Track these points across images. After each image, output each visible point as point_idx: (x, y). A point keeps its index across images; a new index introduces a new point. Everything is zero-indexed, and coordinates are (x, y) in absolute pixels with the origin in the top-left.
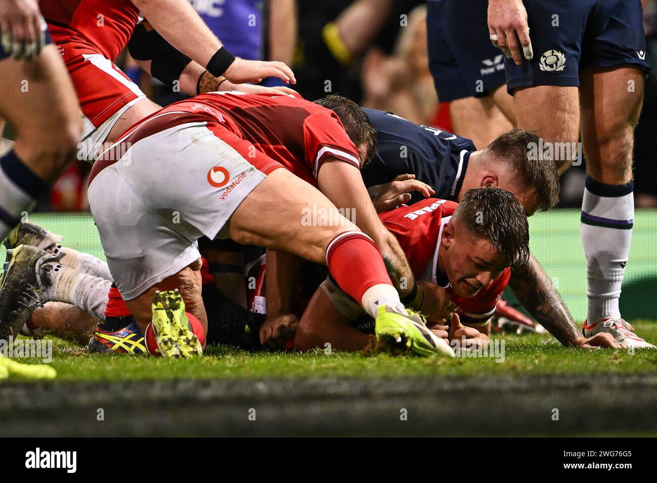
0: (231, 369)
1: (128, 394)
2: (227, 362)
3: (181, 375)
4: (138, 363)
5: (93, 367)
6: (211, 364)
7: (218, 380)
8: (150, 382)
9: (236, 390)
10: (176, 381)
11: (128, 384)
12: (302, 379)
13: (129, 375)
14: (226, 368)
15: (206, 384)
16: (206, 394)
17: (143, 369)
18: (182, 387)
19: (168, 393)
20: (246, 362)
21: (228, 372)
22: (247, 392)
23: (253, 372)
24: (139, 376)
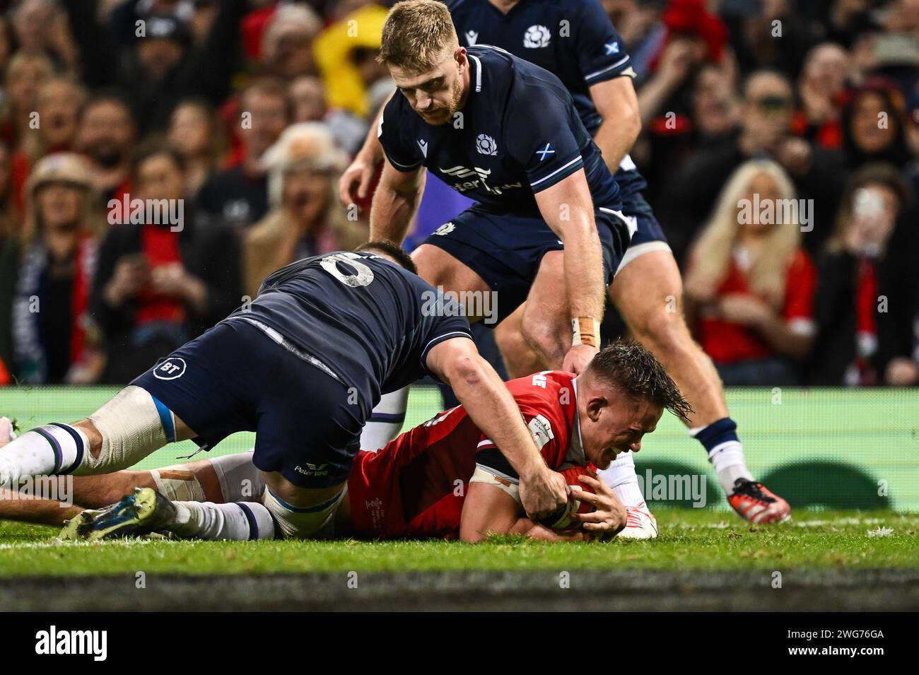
0: (526, 559)
1: (414, 587)
2: (523, 552)
3: (472, 565)
4: (423, 552)
5: (375, 557)
6: (505, 554)
7: (513, 571)
8: (437, 573)
9: (533, 583)
10: (466, 573)
11: (413, 575)
12: (605, 571)
13: (414, 566)
14: (522, 558)
15: (499, 575)
16: (499, 586)
17: (430, 558)
18: (473, 579)
19: (457, 586)
20: (544, 552)
21: (523, 563)
22: (544, 585)
23: (551, 563)
24: (426, 566)
